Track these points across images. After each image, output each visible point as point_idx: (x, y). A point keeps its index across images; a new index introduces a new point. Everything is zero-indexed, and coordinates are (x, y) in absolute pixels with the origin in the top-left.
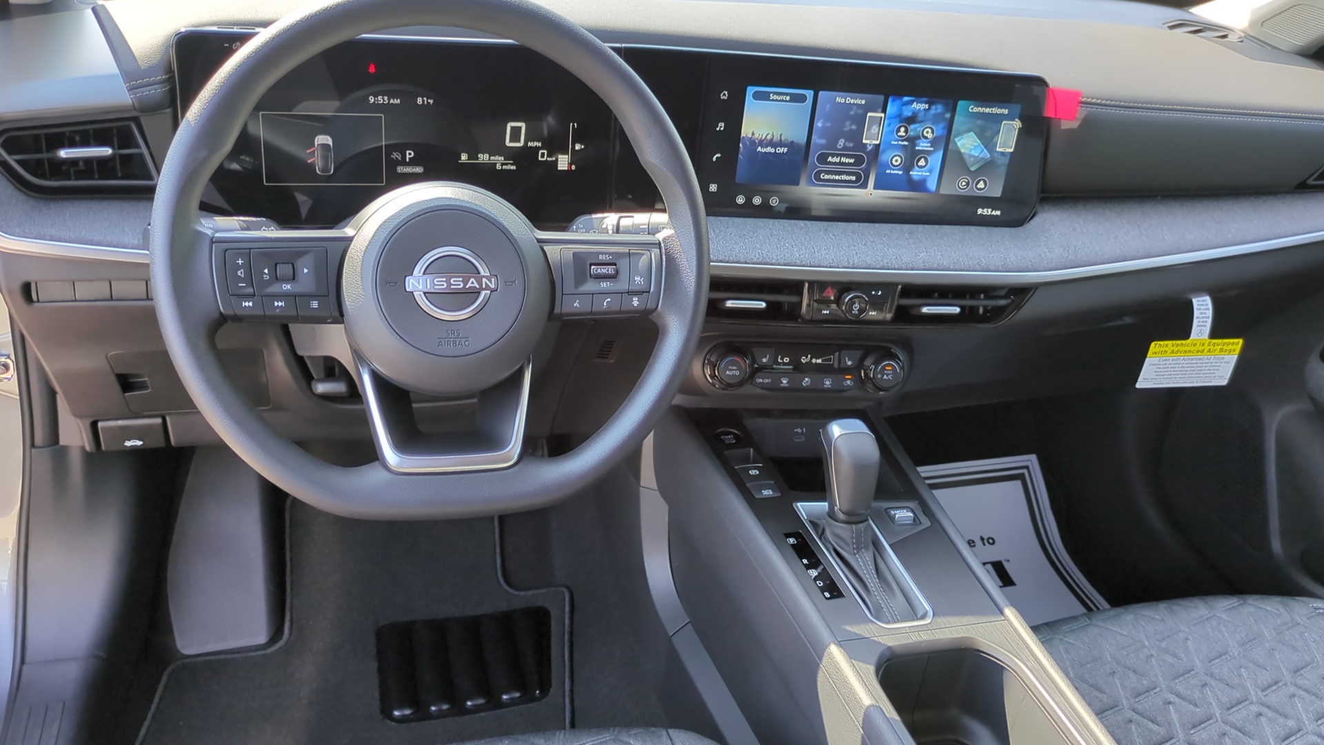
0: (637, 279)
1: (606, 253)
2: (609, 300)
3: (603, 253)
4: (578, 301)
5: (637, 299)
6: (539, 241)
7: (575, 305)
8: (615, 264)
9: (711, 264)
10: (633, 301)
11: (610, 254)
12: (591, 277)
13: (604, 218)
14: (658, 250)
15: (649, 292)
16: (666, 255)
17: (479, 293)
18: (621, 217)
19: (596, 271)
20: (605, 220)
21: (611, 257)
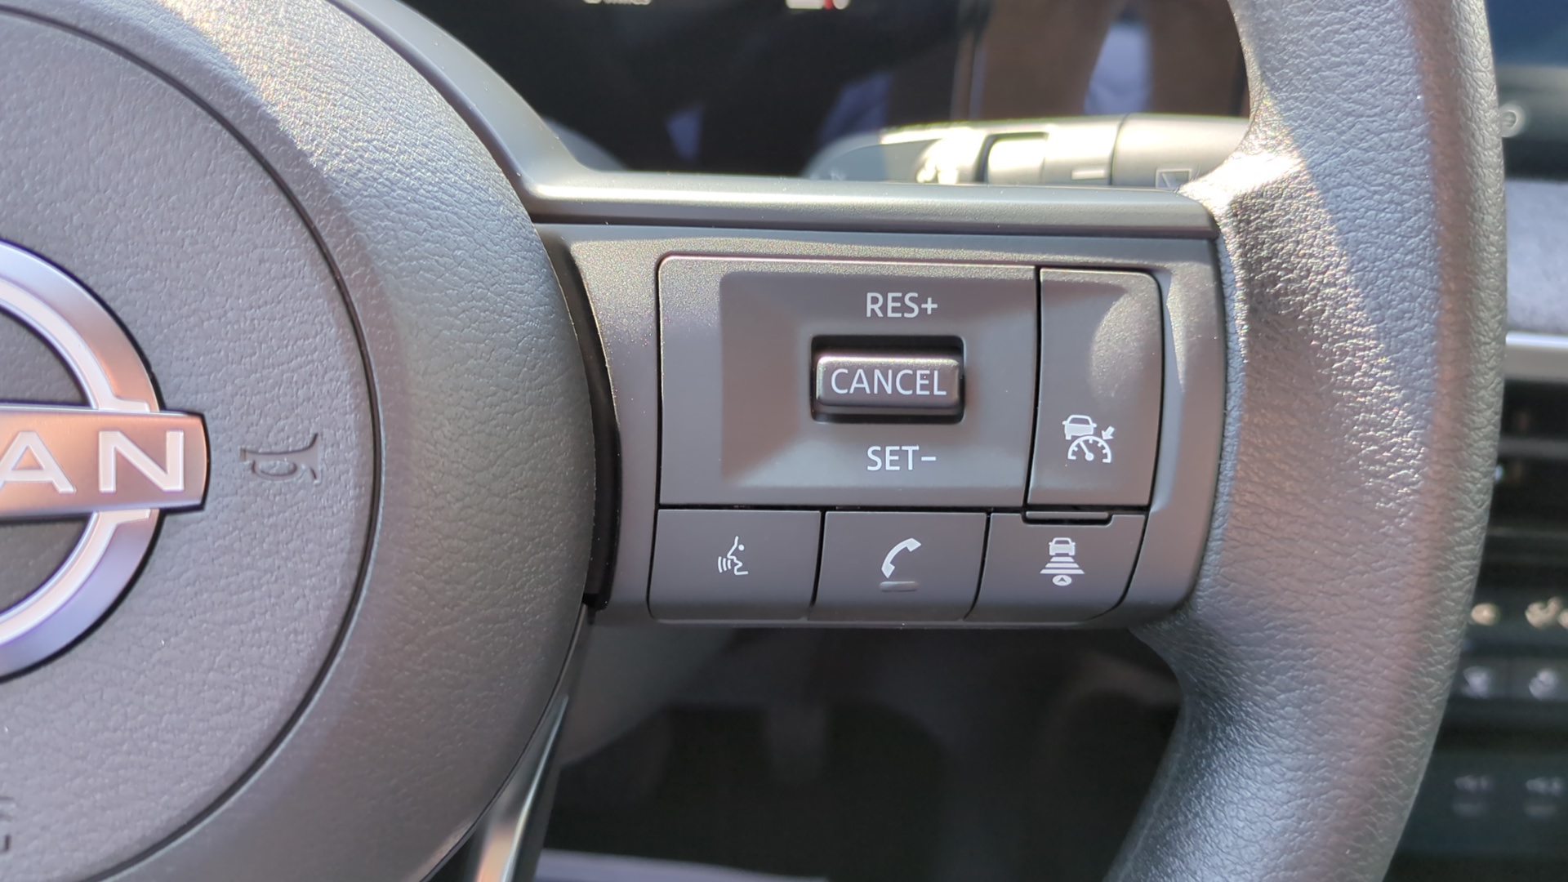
0: (1079, 432)
1: (902, 284)
2: (912, 544)
3: (884, 284)
4: (737, 545)
5: (1071, 548)
6: (542, 212)
7: (723, 565)
8: (950, 346)
9: (1512, 339)
10: (1049, 558)
11: (925, 287)
12: (815, 415)
13: (926, 144)
14: (1207, 269)
15: (1144, 509)
16: (1249, 297)
17: (82, 519)
18: (994, 139)
19: (844, 381)
20: (929, 155)
21: (930, 306)
